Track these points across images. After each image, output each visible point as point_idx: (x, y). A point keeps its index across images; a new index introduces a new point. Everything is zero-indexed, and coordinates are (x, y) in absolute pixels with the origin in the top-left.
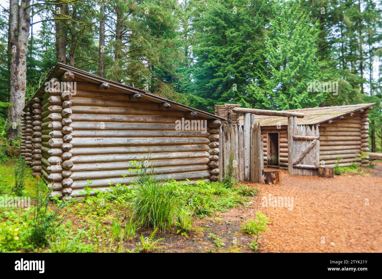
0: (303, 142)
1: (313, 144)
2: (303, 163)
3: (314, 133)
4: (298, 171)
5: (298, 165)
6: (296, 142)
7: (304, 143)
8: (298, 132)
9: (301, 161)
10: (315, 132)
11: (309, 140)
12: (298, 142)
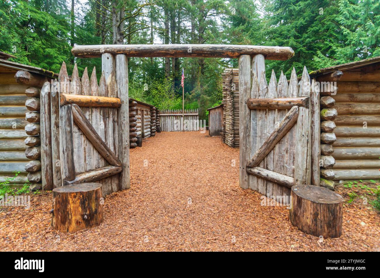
0: (270, 114)
1: (288, 118)
2: (269, 167)
3: (295, 88)
4: (258, 184)
5: (256, 170)
6: (256, 115)
7: (271, 116)
8: (259, 90)
9: (264, 159)
10: (299, 86)
11: (283, 109)
12: (260, 114)
